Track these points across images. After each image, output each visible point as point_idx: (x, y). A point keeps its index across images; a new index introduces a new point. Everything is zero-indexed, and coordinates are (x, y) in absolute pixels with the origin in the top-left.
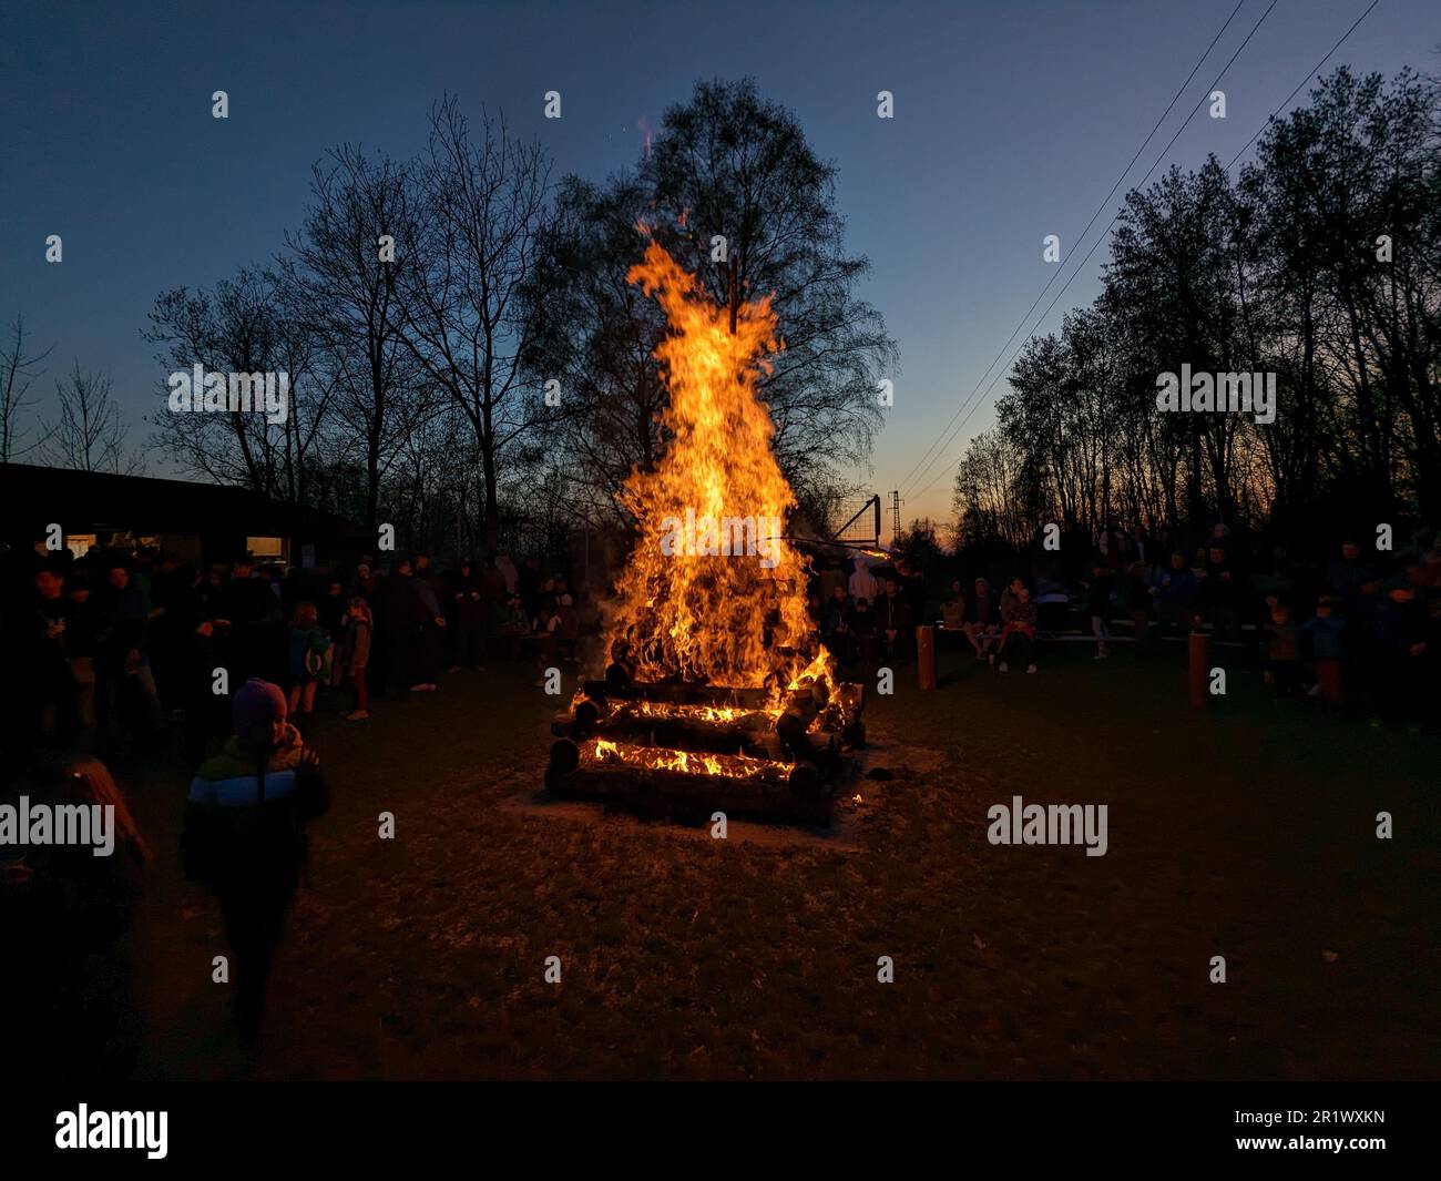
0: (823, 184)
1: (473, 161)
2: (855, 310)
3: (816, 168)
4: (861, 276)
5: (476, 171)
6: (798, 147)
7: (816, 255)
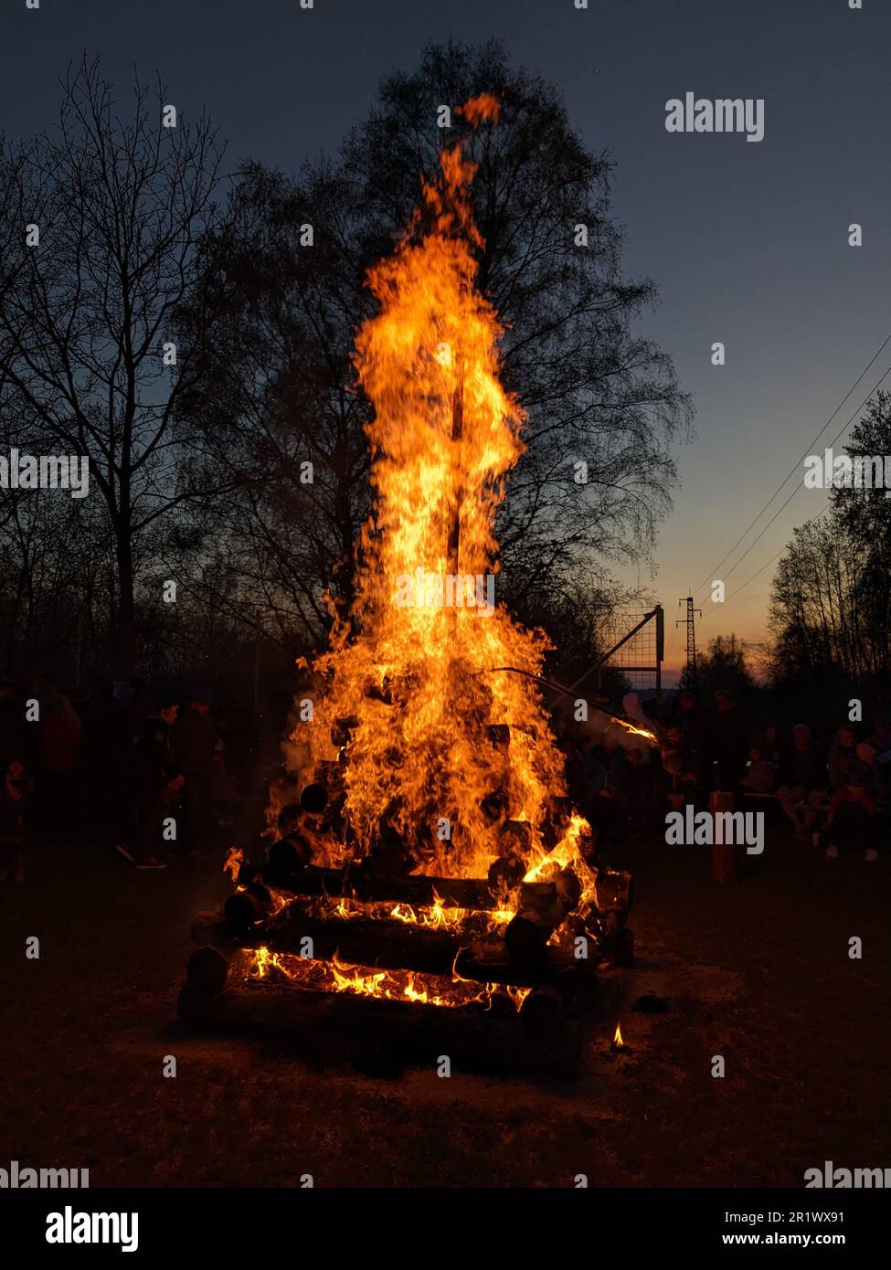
0: (594, 183)
2: (635, 351)
3: (584, 161)
4: (644, 307)
6: (560, 133)
7: (583, 275)
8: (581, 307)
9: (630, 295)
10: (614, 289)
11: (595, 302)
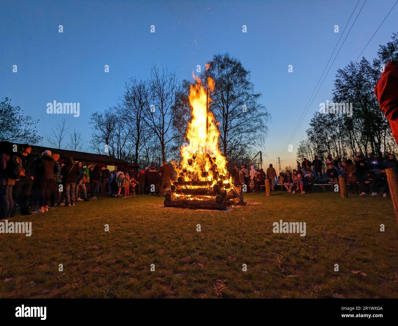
0: (247, 75)
1: (160, 78)
2: (258, 106)
3: (245, 72)
4: (260, 98)
5: (161, 80)
6: (241, 67)
7: (247, 93)
8: (247, 99)
9: (257, 96)
10: (254, 95)
11: (250, 98)
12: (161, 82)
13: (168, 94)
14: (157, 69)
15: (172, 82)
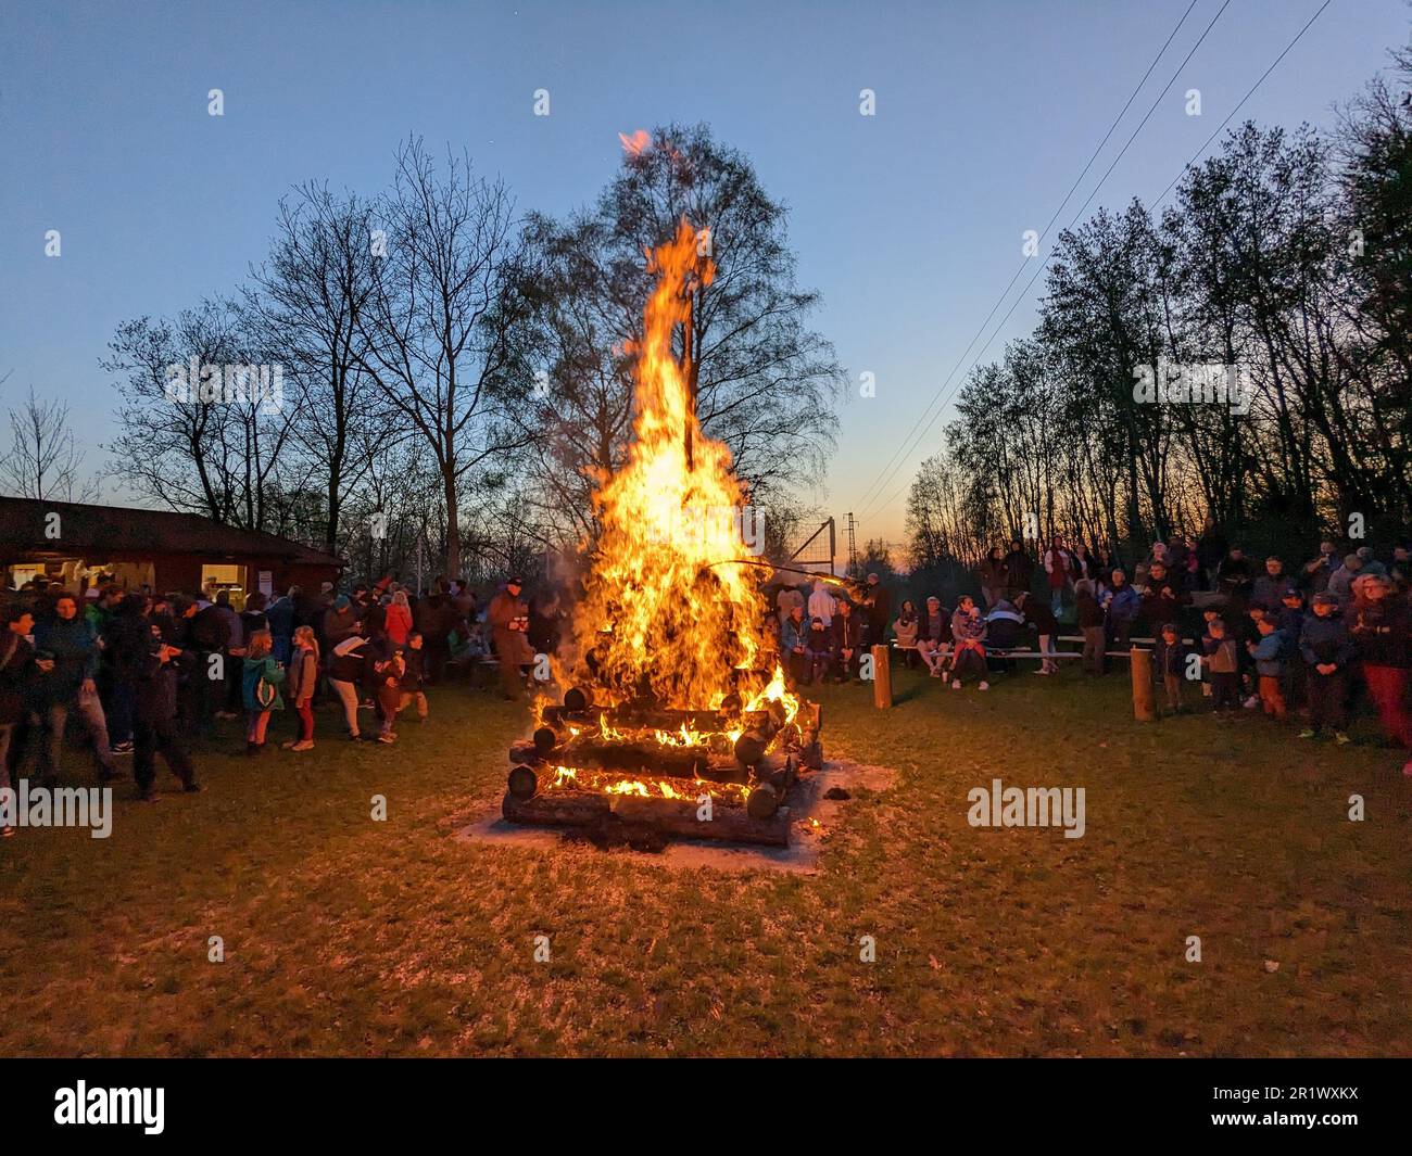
0: (776, 222)
1: (438, 197)
2: (807, 340)
3: (767, 206)
4: (812, 309)
5: (441, 207)
6: (752, 187)
7: (770, 288)
8: (769, 310)
9: (803, 301)
10: (792, 297)
11: (779, 306)
12: (442, 216)
13: (471, 273)
14: (424, 160)
15: (490, 220)
